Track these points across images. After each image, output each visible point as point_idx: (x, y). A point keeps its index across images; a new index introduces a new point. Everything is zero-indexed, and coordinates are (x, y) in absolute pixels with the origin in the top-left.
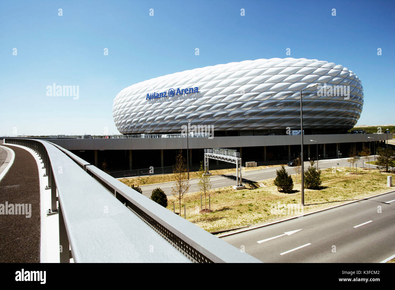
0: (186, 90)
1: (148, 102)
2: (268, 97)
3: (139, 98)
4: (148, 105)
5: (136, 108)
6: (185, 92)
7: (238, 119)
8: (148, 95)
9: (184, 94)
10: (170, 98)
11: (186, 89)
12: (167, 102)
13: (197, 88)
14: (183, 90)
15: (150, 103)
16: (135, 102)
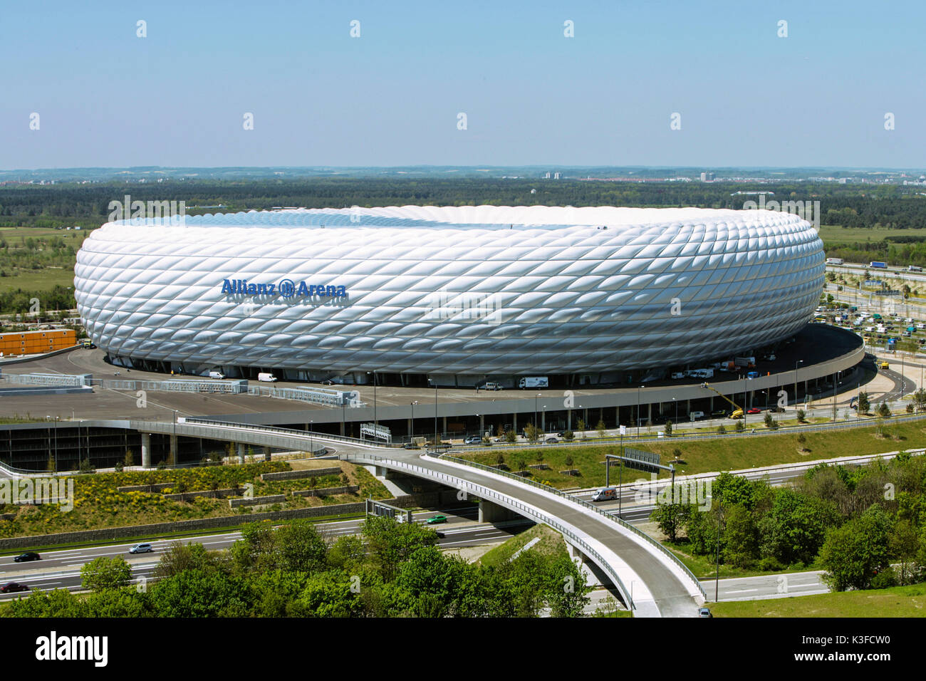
0: (321, 289)
1: (226, 298)
2: (539, 319)
3: (197, 283)
4: (223, 304)
5: (189, 304)
6: (318, 290)
7: (453, 354)
8: (227, 282)
9: (315, 295)
10: (281, 298)
11: (319, 286)
12: (274, 306)
13: (344, 288)
14: (312, 287)
15: (228, 301)
16: (185, 289)
